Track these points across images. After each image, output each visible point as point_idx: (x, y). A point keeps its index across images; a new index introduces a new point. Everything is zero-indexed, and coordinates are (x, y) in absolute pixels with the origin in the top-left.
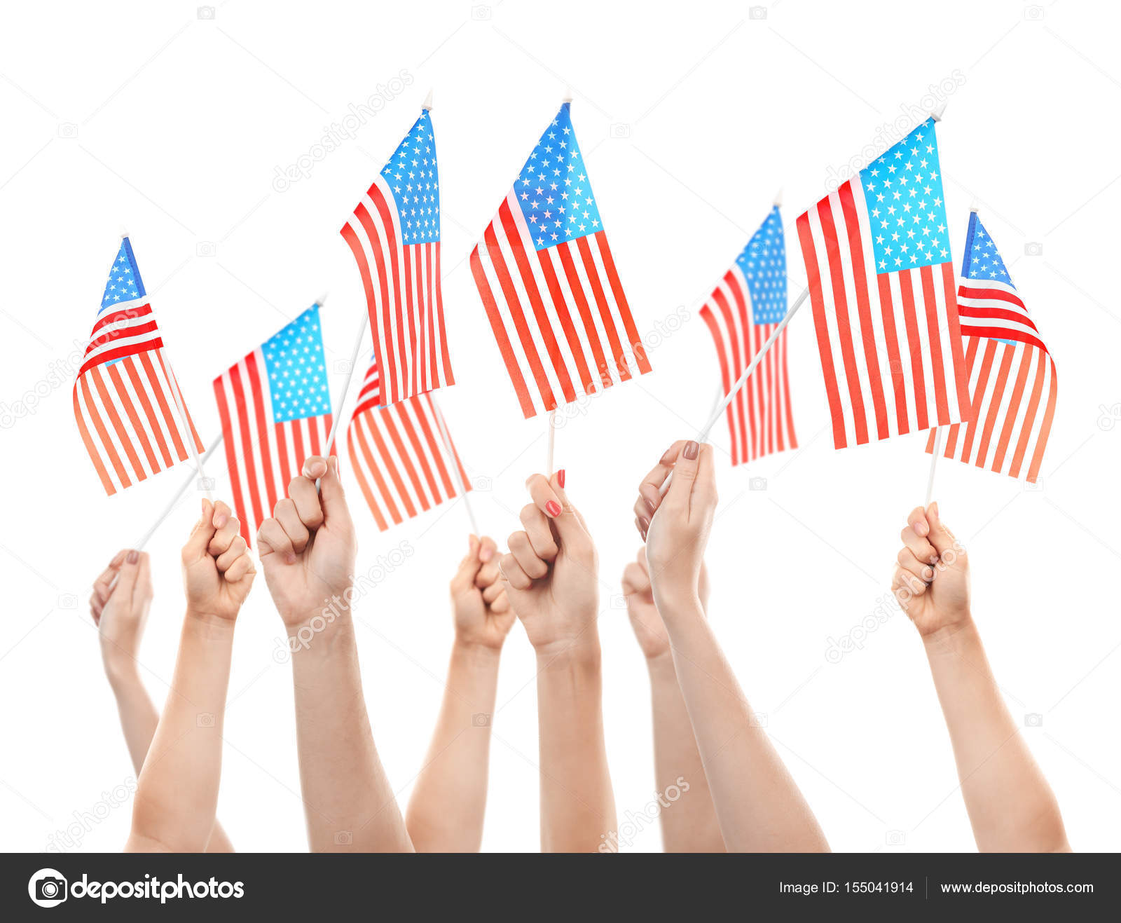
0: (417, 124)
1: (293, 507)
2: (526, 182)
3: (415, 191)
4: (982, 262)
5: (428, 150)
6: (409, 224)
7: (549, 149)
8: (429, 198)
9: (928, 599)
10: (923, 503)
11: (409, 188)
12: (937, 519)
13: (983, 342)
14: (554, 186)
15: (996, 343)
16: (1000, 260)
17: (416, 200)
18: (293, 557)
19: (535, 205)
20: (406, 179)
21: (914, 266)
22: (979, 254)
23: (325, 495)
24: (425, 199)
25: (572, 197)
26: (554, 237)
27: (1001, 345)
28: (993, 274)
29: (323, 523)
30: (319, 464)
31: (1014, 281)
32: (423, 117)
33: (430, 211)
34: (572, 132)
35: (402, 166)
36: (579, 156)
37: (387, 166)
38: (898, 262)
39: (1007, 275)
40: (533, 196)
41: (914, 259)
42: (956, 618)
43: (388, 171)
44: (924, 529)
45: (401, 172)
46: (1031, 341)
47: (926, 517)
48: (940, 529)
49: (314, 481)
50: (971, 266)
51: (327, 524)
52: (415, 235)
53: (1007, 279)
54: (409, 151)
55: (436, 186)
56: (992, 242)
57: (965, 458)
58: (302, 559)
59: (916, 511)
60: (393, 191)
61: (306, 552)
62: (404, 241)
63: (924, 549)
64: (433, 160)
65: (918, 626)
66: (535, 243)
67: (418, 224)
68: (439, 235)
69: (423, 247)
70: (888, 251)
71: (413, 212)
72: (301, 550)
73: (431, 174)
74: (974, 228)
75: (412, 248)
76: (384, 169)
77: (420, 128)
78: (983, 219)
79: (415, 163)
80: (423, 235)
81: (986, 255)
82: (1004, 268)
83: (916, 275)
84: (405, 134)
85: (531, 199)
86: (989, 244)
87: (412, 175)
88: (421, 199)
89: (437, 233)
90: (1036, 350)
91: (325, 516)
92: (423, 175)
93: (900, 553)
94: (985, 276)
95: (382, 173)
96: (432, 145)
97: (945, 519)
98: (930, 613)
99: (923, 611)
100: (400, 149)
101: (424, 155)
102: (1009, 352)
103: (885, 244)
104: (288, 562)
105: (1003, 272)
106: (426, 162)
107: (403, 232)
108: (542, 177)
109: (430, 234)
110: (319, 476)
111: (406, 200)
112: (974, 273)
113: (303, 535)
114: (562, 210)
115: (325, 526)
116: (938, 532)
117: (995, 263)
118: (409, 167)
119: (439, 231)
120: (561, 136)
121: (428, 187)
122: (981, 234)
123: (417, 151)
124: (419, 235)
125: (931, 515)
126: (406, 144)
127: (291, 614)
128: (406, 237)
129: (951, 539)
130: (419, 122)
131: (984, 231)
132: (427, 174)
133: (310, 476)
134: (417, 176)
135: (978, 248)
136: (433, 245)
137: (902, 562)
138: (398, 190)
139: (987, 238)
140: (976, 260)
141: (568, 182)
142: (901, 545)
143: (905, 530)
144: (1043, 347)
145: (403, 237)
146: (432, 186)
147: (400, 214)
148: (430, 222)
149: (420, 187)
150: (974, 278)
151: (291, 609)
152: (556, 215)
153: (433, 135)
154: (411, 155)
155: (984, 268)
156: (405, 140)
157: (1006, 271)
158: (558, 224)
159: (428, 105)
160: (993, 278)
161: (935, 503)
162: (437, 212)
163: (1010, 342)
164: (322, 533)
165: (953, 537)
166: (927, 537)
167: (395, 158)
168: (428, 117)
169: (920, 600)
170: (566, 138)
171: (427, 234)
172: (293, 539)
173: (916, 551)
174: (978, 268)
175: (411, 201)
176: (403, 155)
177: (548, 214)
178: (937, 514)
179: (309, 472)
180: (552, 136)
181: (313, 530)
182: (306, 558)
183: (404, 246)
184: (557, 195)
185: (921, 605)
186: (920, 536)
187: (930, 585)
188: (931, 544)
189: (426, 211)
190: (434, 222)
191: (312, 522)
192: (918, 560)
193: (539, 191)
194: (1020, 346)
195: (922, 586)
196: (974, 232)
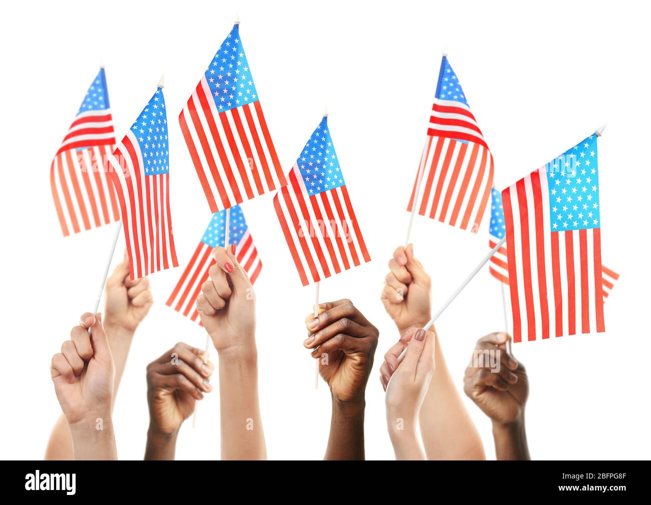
0: (154, 97)
1: (74, 347)
2: (212, 72)
3: (153, 141)
4: (449, 89)
5: (161, 114)
6: (149, 162)
7: (226, 52)
8: (162, 145)
9: (404, 307)
10: (404, 244)
11: (149, 138)
12: (412, 255)
13: (447, 141)
14: (229, 74)
15: (455, 142)
16: (460, 88)
17: (154, 146)
18: (74, 378)
19: (218, 85)
20: (147, 133)
21: (575, 228)
22: (447, 84)
23: (94, 338)
24: (159, 146)
25: (240, 80)
26: (229, 104)
27: (459, 144)
28: (456, 97)
29: (93, 356)
30: (90, 318)
31: (468, 102)
32: (158, 92)
33: (162, 154)
34: (240, 41)
35: (144, 124)
36: (244, 56)
37: (135, 125)
38: (565, 225)
39: (465, 98)
40: (217, 80)
41: (575, 224)
42: (421, 319)
43: (135, 127)
44: (403, 261)
45: (144, 128)
46: (478, 141)
47: (405, 253)
48: (414, 261)
49: (87, 329)
50: (442, 91)
51: (96, 357)
52: (153, 169)
53: (464, 101)
54: (149, 114)
55: (166, 137)
56: (456, 76)
57: (432, 216)
58: (79, 380)
59: (399, 249)
60: (139, 140)
61: (82, 375)
62: (146, 173)
63: (403, 273)
64: (165, 120)
65: (397, 323)
66: (218, 108)
67: (155, 162)
68: (168, 169)
69: (158, 177)
70: (560, 217)
71: (152, 154)
72: (78, 374)
73: (163, 130)
74: (444, 67)
75: (151, 177)
76: (133, 126)
77: (156, 99)
78: (450, 61)
79: (153, 122)
80: (158, 169)
81: (451, 85)
82: (462, 93)
83: (576, 235)
84: (147, 103)
85: (215, 82)
86: (454, 77)
87: (151, 130)
88: (157, 146)
89: (167, 168)
90: (481, 148)
91: (94, 351)
92: (158, 130)
93: (387, 275)
94: (450, 98)
95: (132, 129)
96: (164, 110)
97: (417, 255)
98: (405, 315)
99: (400, 314)
100: (143, 113)
101: (158, 117)
102: (464, 148)
103: (558, 213)
104: (70, 382)
105: (462, 96)
106: (160, 122)
107: (145, 167)
108: (222, 69)
109: (163, 168)
110: (90, 325)
111: (147, 146)
112: (443, 96)
113: (80, 364)
114: (234, 88)
115: (94, 358)
116: (412, 262)
117: (457, 90)
118: (149, 125)
119: (168, 166)
120: (233, 44)
121: (161, 138)
122: (449, 71)
123: (154, 114)
124: (155, 169)
125: (409, 252)
126: (147, 110)
127: (72, 415)
128: (147, 170)
129: (421, 268)
130: (155, 95)
131: (451, 69)
132: (161, 130)
133: (84, 326)
134: (154, 130)
135: (446, 79)
136: (165, 176)
137: (389, 281)
138: (141, 140)
139: (453, 73)
140: (445, 88)
141: (237, 72)
142: (388, 271)
143: (391, 261)
144: (486, 147)
145: (145, 170)
146: (164, 137)
147: (143, 155)
148: (163, 161)
149: (156, 138)
150: (443, 99)
151: (72, 412)
152: (230, 91)
153: (164, 104)
154: (150, 117)
155: (450, 93)
156: (146, 107)
157: (464, 96)
158: (232, 97)
159: (161, 84)
160: (455, 100)
161: (411, 244)
162: (167, 154)
163: (465, 141)
164: (92, 363)
165: (422, 267)
166: (405, 266)
167: (140, 119)
168: (161, 92)
169: (399, 307)
170: (236, 45)
171: (160, 168)
172: (74, 366)
173: (398, 275)
174: (446, 93)
175: (150, 146)
176: (145, 117)
177: (225, 91)
178: (412, 251)
179: (84, 323)
180: (228, 44)
181: (86, 361)
182: (82, 380)
183: (146, 176)
184: (231, 79)
185: (399, 310)
186: (401, 265)
187: (406, 296)
188: (408, 270)
189: (160, 154)
190: (165, 161)
191: (86, 356)
192: (398, 280)
193: (220, 77)
194: (471, 145)
195: (400, 298)
196: (444, 69)
